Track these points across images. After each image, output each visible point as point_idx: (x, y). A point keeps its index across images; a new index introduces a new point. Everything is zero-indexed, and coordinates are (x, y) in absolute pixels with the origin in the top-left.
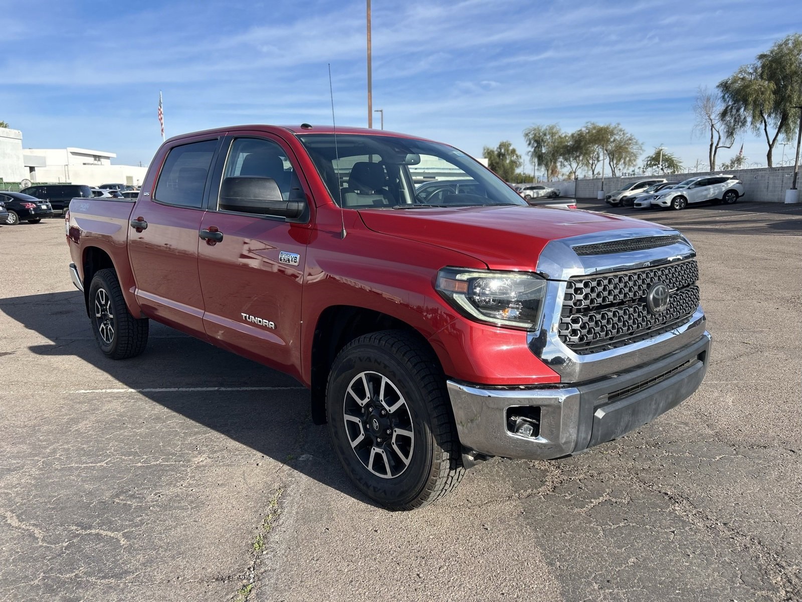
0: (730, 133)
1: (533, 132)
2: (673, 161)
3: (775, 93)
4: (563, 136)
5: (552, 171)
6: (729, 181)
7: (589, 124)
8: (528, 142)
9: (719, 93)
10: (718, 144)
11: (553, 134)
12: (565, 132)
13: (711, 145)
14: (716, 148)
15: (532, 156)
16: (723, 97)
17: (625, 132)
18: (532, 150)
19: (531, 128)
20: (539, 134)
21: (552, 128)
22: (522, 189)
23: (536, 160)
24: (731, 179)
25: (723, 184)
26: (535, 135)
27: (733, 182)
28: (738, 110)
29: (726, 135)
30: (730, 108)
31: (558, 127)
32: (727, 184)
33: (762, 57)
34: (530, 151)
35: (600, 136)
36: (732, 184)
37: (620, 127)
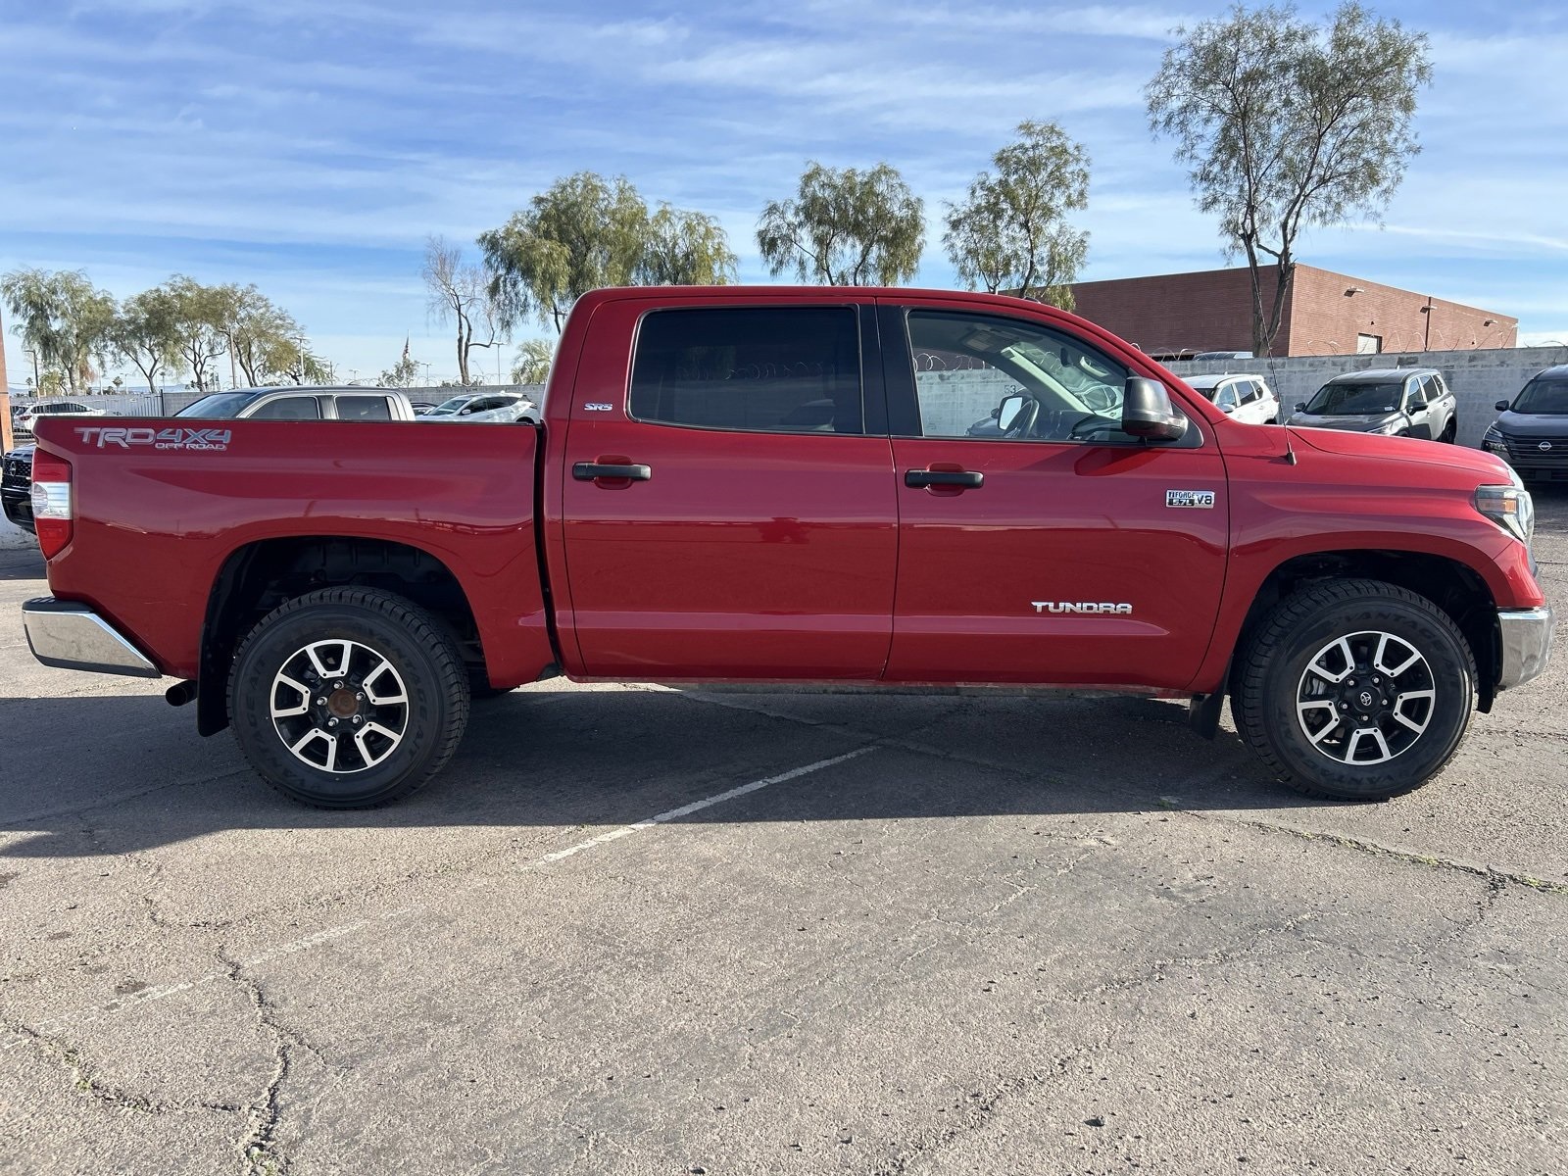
0: (507, 324)
1: (22, 283)
2: (313, 363)
3: (570, 263)
4: (99, 298)
5: (82, 372)
6: (519, 403)
7: (178, 279)
8: (12, 305)
9: (480, 254)
10: (468, 340)
11: (74, 294)
12: (103, 291)
13: (460, 340)
14: (467, 346)
15: (27, 336)
16: (488, 261)
17: (271, 302)
18: (26, 323)
19: (17, 275)
20: (39, 289)
21: (68, 279)
22: (28, 411)
23: (36, 346)
24: (521, 399)
25: (510, 408)
26: (29, 290)
27: (524, 405)
28: (514, 285)
29: (500, 324)
30: (502, 279)
31: (84, 278)
32: (517, 408)
33: (539, 201)
34: (21, 326)
35: (213, 308)
36: (524, 409)
37: (258, 292)
